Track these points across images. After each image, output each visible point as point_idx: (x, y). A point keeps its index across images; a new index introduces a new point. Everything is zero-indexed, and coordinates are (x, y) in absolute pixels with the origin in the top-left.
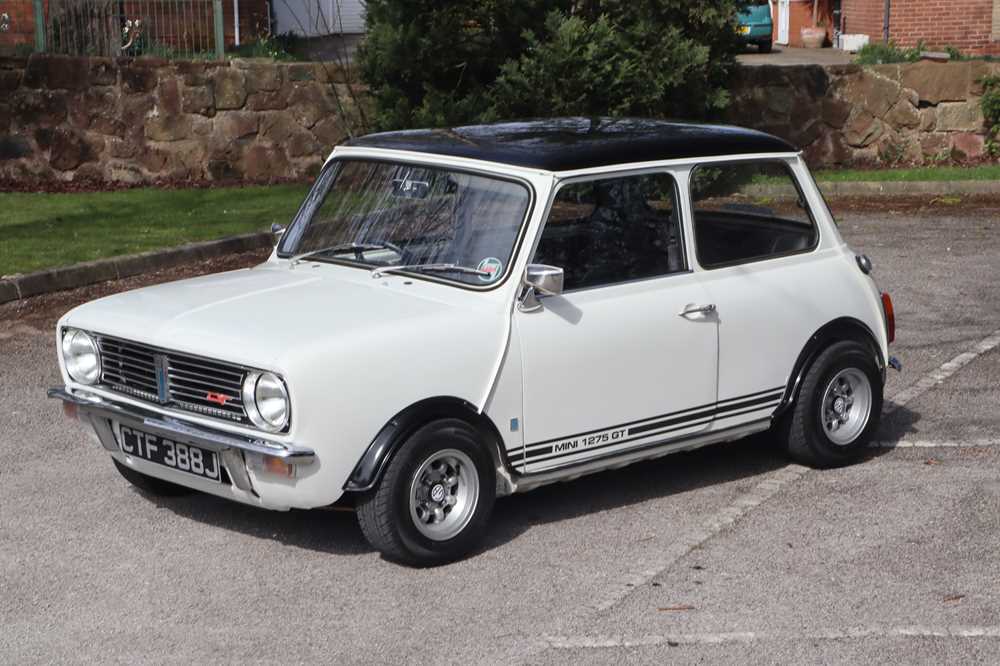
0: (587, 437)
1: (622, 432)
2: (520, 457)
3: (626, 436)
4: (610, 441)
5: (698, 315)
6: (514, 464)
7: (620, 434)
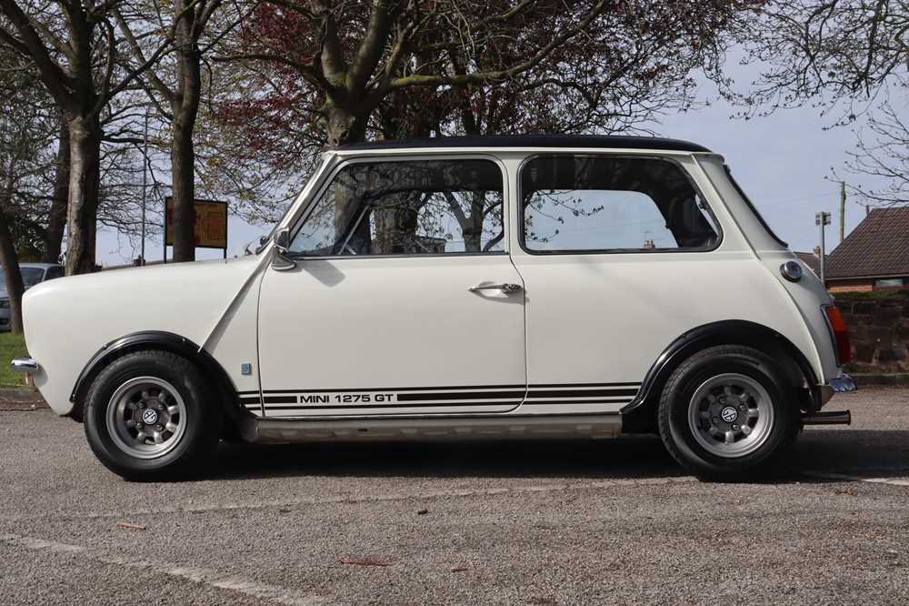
0: (342, 394)
1: (389, 396)
2: (256, 400)
3: (394, 400)
4: (373, 402)
5: (498, 292)
6: (247, 406)
7: (386, 398)
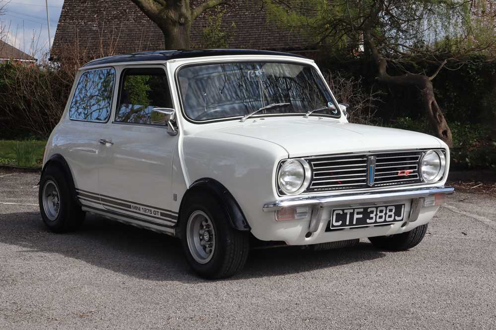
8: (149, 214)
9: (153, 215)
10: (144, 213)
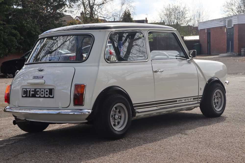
8: (187, 101)
9: (189, 101)
10: (185, 101)
